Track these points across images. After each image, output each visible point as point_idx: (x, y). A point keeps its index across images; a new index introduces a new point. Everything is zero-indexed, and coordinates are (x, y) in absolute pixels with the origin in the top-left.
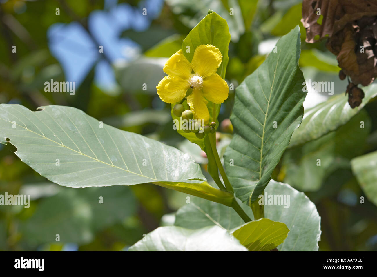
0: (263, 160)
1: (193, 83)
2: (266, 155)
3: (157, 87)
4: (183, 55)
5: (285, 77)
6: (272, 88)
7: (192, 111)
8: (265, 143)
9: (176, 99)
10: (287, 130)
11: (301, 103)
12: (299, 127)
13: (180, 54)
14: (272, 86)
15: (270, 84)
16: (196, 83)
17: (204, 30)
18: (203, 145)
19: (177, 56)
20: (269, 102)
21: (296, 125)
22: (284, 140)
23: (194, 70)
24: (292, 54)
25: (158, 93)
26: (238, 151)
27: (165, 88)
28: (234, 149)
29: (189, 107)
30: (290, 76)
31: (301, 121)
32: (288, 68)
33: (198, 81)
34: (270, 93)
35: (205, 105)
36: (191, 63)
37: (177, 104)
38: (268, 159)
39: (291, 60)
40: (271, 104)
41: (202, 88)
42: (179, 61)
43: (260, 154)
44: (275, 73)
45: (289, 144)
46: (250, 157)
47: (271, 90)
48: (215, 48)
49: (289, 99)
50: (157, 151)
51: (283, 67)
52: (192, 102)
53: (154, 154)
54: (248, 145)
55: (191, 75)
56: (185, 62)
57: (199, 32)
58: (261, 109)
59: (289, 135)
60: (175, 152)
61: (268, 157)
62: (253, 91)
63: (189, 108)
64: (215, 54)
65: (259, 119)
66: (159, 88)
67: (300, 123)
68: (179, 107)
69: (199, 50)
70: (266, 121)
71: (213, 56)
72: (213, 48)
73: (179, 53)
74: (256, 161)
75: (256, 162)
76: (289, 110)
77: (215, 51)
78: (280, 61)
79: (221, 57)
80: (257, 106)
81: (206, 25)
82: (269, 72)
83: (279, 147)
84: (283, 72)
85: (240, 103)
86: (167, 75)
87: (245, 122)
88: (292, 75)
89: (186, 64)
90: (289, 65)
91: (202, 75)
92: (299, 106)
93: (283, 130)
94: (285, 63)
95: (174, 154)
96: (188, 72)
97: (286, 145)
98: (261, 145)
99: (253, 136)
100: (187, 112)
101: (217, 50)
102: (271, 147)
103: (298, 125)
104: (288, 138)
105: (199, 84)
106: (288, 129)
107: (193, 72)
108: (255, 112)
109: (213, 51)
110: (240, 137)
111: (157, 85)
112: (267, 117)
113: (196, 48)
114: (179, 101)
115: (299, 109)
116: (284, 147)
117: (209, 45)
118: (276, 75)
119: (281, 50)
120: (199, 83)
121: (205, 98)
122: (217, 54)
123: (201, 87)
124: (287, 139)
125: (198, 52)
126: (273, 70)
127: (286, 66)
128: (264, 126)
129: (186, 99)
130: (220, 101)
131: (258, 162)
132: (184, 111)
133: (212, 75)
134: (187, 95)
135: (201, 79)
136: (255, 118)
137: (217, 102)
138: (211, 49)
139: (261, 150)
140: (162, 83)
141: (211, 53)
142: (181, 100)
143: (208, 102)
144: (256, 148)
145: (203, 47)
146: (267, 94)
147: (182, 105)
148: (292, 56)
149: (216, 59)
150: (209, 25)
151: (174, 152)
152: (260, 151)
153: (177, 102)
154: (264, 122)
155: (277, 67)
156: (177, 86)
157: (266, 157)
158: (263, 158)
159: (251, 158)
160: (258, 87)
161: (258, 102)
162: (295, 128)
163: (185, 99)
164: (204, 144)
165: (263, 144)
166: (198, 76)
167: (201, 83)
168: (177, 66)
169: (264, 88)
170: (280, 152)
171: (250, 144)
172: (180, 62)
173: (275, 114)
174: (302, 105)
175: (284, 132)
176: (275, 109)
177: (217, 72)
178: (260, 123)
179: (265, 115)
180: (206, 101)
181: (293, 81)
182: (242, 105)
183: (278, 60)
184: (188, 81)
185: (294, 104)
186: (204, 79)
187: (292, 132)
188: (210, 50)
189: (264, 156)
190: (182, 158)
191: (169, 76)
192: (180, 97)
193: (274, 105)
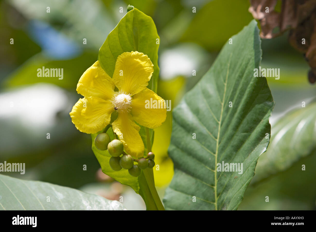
0: (219, 200)
1: (119, 103)
2: (222, 193)
3: (70, 113)
4: (100, 68)
5: (242, 88)
6: (223, 104)
7: (121, 141)
8: (220, 177)
9: (98, 127)
10: (250, 157)
11: (266, 119)
12: (266, 151)
13: (97, 67)
14: (222, 102)
15: (220, 100)
16: (123, 103)
17: (125, 33)
18: (137, 187)
19: (93, 71)
20: (220, 123)
21: (262, 149)
22: (246, 170)
23: (117, 87)
24: (250, 57)
25: (72, 122)
26: (182, 191)
27: (82, 114)
28: (176, 190)
29: (117, 135)
30: (249, 86)
31: (268, 143)
32: (245, 75)
33: (125, 100)
34: (221, 111)
35: (137, 132)
36: (112, 78)
37: (99, 133)
38: (225, 198)
39: (249, 65)
40: (224, 124)
41: (131, 109)
42: (96, 76)
43: (214, 192)
44: (226, 84)
45: (254, 174)
46: (200, 199)
47: (221, 108)
48: (142, 55)
49: (250, 116)
50: (74, 202)
51: (237, 75)
52: (119, 128)
53: (71, 205)
54: (196, 182)
55: (115, 94)
56: (104, 77)
57: (119, 36)
58: (209, 133)
59: (254, 163)
60: (99, 200)
61: (226, 195)
62: (196, 112)
63: (117, 137)
64: (143, 63)
65: (208, 147)
66: (73, 114)
67: (267, 145)
68: (103, 137)
69: (121, 59)
70: (219, 148)
71: (141, 66)
72: (139, 55)
73: (95, 66)
74: (209, 202)
75: (210, 204)
76: (250, 130)
77: (143, 59)
78: (233, 68)
79: (151, 67)
80: (204, 130)
81: (127, 27)
82: (217, 84)
83: (241, 179)
84: (238, 81)
85: (180, 128)
86: (82, 97)
87: (190, 153)
88: (251, 84)
89: (106, 80)
90: (247, 71)
91: (129, 92)
92: (265, 123)
93: (243, 158)
94: (240, 70)
95: (97, 203)
96: (110, 90)
97: (250, 177)
98: (214, 180)
99: (202, 170)
100: (114, 143)
101: (144, 57)
102: (229, 181)
103: (263, 149)
104: (252, 166)
105: (126, 105)
106: (250, 155)
107: (116, 90)
108: (201, 138)
109: (140, 59)
110: (184, 174)
111: (71, 111)
112: (220, 143)
113: (117, 58)
114: (102, 129)
115: (264, 127)
116: (248, 180)
117: (134, 51)
118: (228, 87)
119: (232, 54)
120: (127, 103)
121: (136, 123)
122: (146, 63)
123: (129, 108)
124: (250, 169)
125: (121, 62)
126: (222, 80)
127: (242, 73)
128: (216, 155)
129: (111, 126)
130: (155, 124)
131: (212, 203)
132: (110, 141)
133: (142, 91)
134: (112, 121)
135: (128, 97)
136: (203, 146)
137: (153, 126)
138: (137, 57)
139: (215, 187)
140: (77, 107)
141: (138, 63)
142: (105, 127)
143: (140, 128)
144: (208, 185)
145: (126, 56)
146: (217, 113)
147: (107, 134)
148: (249, 60)
149: (144, 70)
150: (130, 26)
151: (97, 201)
152: (213, 188)
153: (100, 130)
154: (216, 150)
155: (227, 76)
156: (98, 110)
157: (223, 195)
158: (218, 197)
159: (202, 199)
160: (202, 105)
161: (205, 125)
162: (261, 153)
163: (109, 126)
164: (138, 185)
165: (217, 179)
166: (125, 93)
167: (130, 103)
168: (95, 83)
169: (211, 105)
170: (242, 186)
171: (198, 180)
172: (97, 78)
173: (231, 138)
174: (268, 122)
175: (245, 160)
176: (230, 131)
177: (148, 87)
178: (209, 151)
179: (216, 141)
180: (138, 126)
181: (254, 92)
182: (183, 130)
183: (228, 67)
184: (111, 101)
185: (257, 122)
186: (133, 97)
187: (257, 158)
188: (137, 59)
189: (220, 195)
190: (109, 207)
191: (85, 98)
192: (104, 124)
193: (228, 126)
